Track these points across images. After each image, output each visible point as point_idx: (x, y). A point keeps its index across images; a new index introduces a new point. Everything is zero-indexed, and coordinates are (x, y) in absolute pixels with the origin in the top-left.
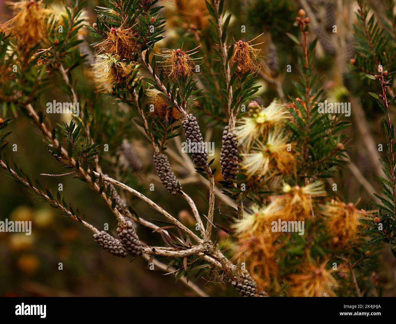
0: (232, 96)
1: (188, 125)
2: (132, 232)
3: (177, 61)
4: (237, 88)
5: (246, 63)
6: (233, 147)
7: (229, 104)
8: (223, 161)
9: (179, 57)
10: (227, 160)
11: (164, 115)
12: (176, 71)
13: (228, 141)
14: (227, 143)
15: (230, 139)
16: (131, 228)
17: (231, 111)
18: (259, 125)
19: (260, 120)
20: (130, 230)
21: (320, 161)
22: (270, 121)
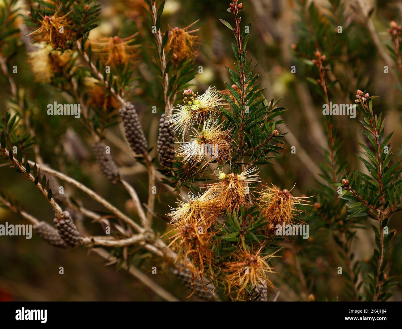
0: (168, 83)
1: (126, 113)
2: (69, 222)
3: (115, 49)
4: (173, 76)
5: (182, 51)
6: (170, 135)
7: (166, 92)
8: (160, 149)
9: (117, 45)
10: (164, 149)
11: (102, 104)
12: (114, 59)
13: (165, 129)
14: (164, 131)
15: (167, 127)
16: (68, 218)
17: (167, 99)
18: (194, 112)
19: (195, 107)
20: (67, 221)
21: (256, 147)
22: (204, 108)
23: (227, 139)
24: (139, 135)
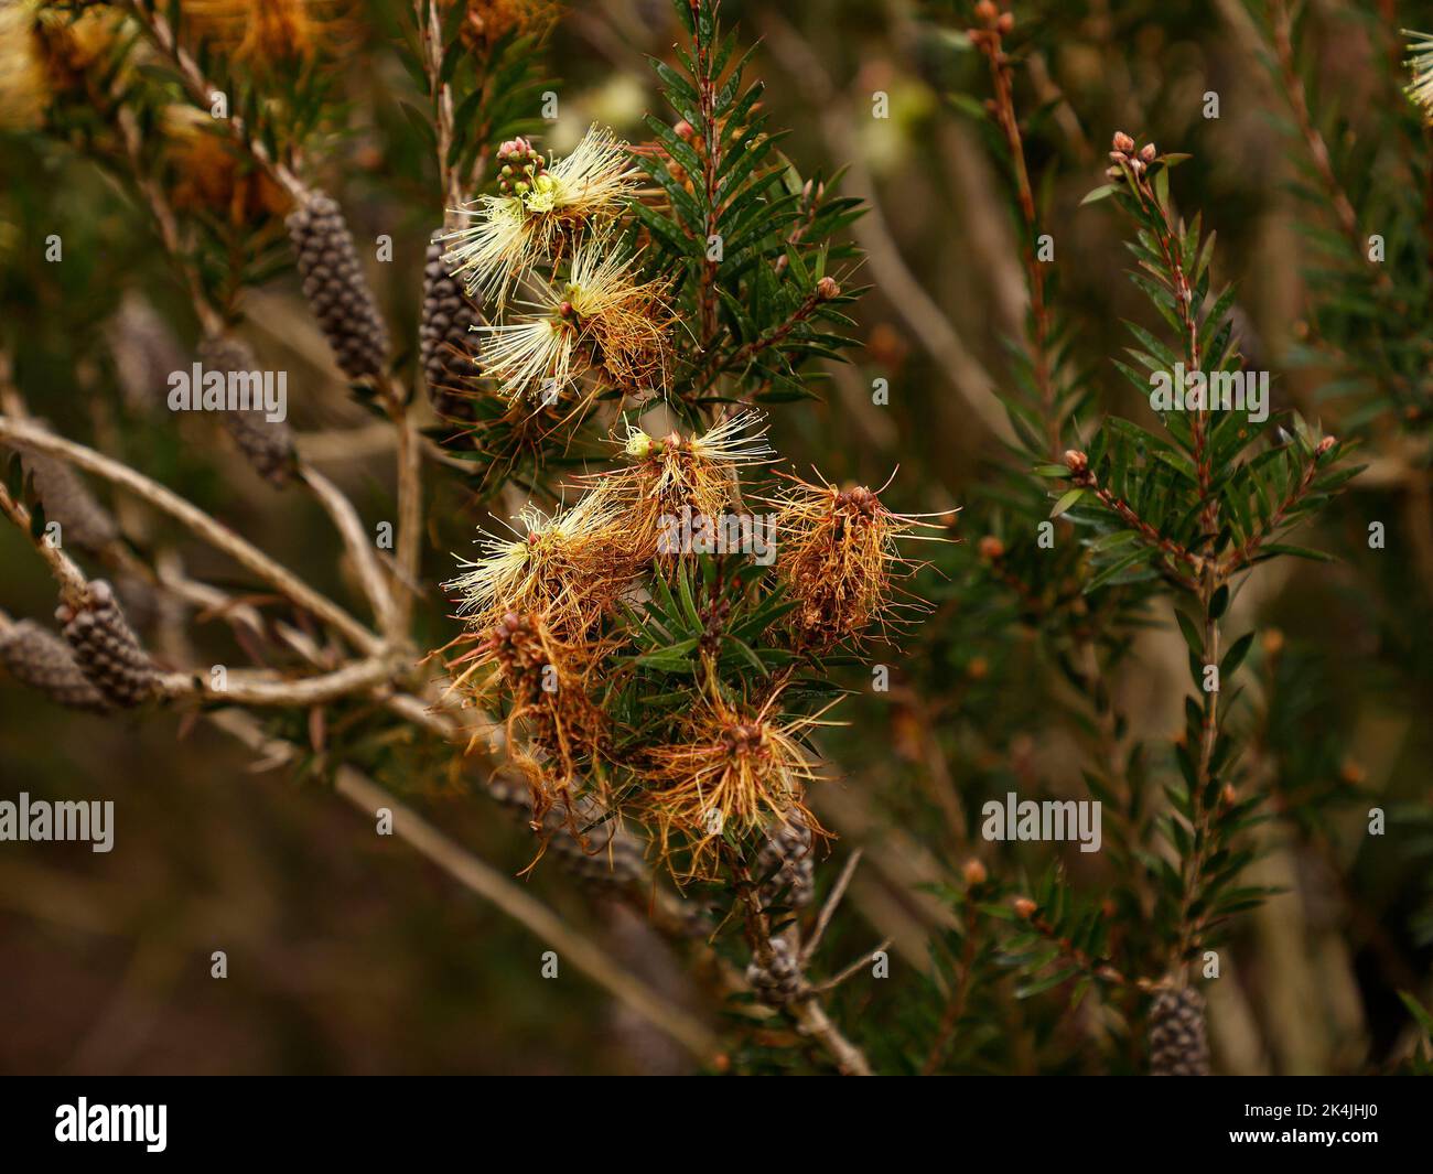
0: (451, 120)
1: (308, 231)
2: (111, 620)
3: (268, 3)
4: (469, 91)
5: (501, 3)
6: (464, 303)
7: (444, 151)
8: (431, 356)
10: (443, 354)
11: (227, 199)
12: (263, 40)
13: (446, 285)
14: (441, 290)
16: (105, 606)
17: (449, 175)
18: (535, 219)
19: (541, 202)
20: (104, 615)
21: (760, 341)
22: (574, 206)
23: (654, 311)
24: (357, 308)
